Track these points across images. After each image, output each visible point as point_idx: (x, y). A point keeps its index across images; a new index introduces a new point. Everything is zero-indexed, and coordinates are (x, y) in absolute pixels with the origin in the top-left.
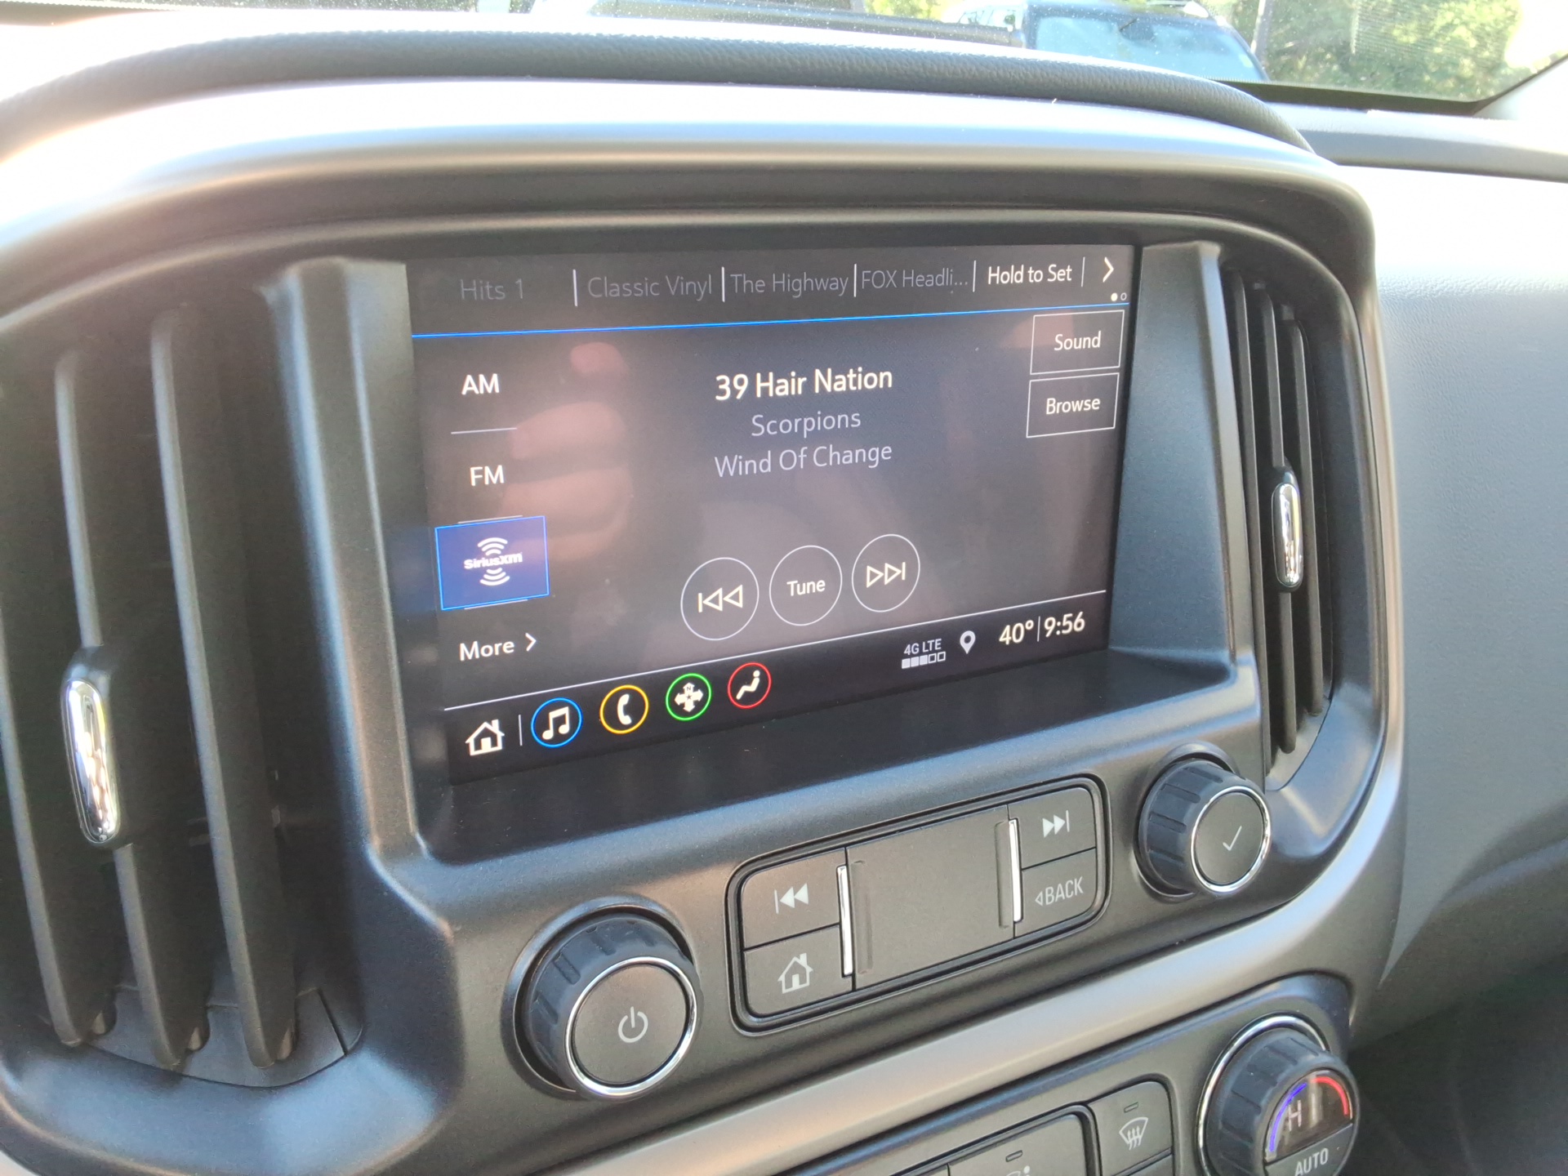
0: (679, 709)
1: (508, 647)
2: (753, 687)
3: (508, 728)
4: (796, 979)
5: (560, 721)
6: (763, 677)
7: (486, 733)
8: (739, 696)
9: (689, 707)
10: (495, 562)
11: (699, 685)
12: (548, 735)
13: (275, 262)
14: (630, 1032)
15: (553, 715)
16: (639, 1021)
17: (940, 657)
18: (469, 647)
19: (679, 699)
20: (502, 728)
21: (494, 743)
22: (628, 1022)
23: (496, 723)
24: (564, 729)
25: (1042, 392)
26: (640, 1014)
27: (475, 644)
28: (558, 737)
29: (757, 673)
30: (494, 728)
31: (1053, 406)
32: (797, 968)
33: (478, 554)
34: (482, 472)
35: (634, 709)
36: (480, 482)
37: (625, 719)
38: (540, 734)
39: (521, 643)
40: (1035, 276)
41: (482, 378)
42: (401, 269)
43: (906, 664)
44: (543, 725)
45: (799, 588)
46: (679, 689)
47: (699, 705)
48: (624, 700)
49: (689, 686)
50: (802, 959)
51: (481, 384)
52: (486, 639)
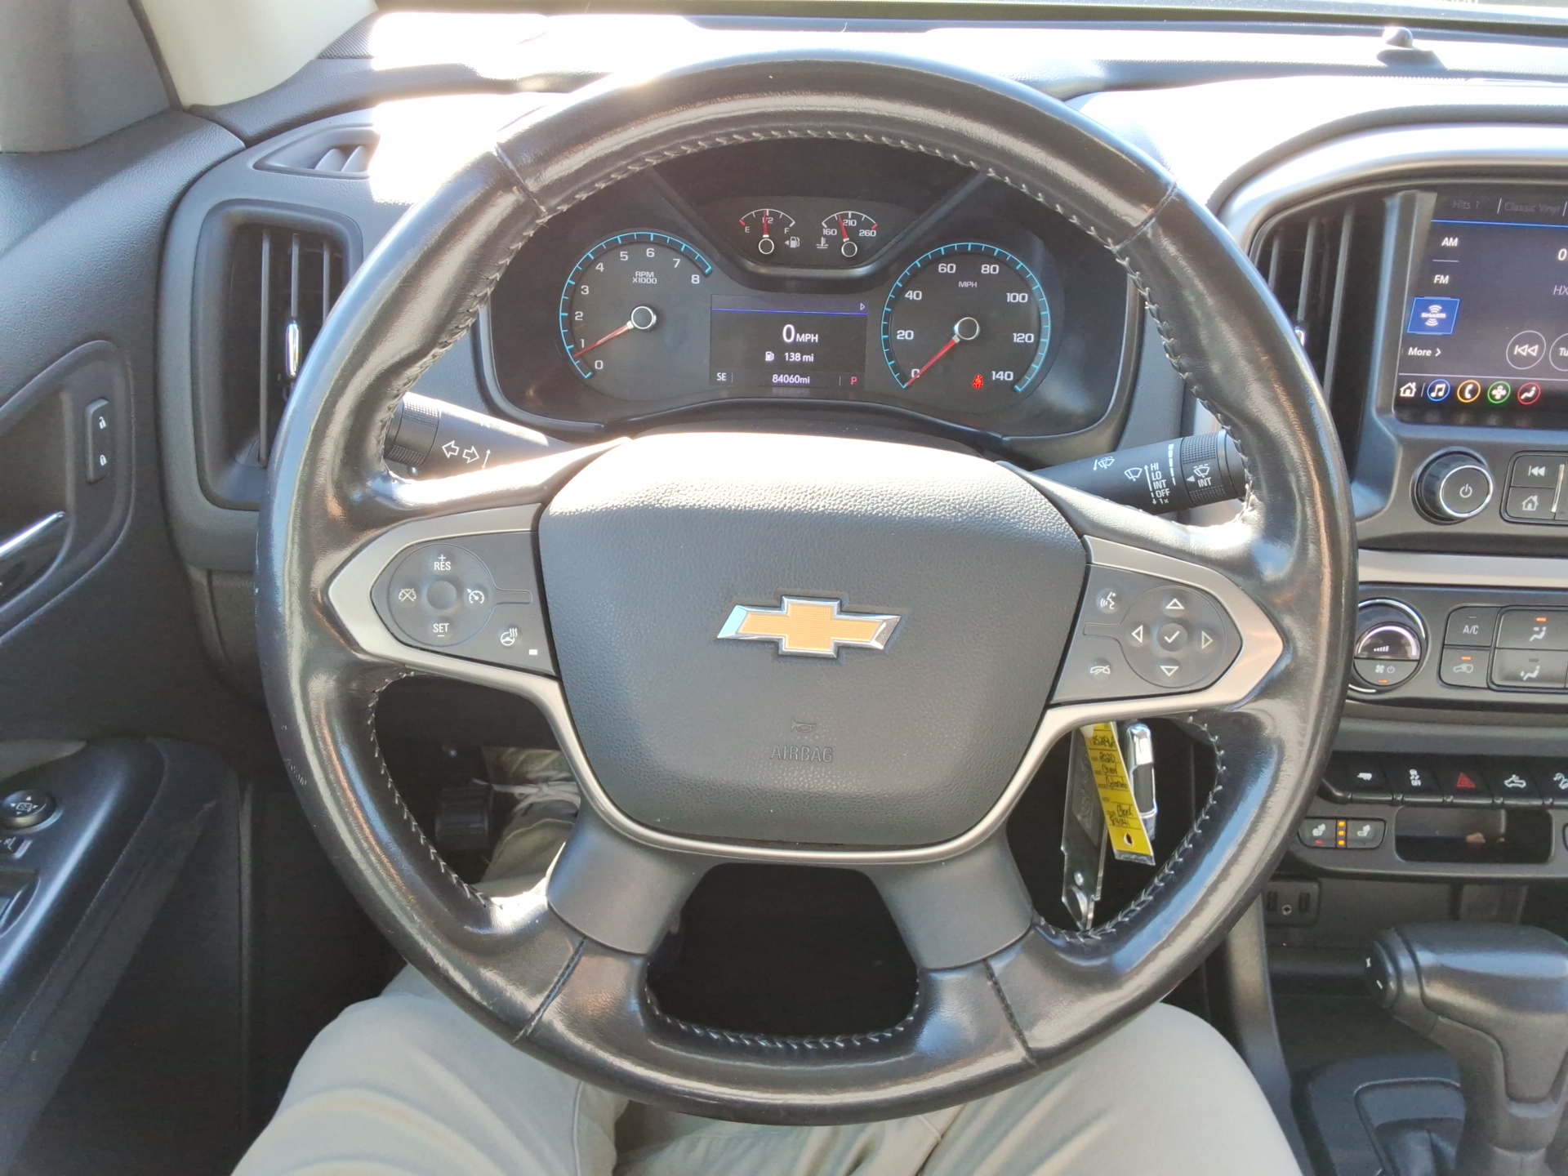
0: (1493, 397)
1: (1428, 353)
2: (1530, 395)
3: (1419, 389)
4: (1530, 505)
5: (1440, 390)
6: (1537, 392)
7: (1409, 388)
8: (1523, 397)
9: (1498, 397)
10: (1434, 316)
11: (1505, 388)
12: (1433, 394)
13: (1391, 192)
14: (1464, 493)
15: (1438, 386)
16: (1469, 491)
18: (1413, 349)
19: (1494, 392)
20: (1416, 387)
21: (1411, 393)
22: (1464, 490)
23: (1414, 384)
24: (1441, 394)
26: (1470, 488)
27: (1416, 349)
28: (1437, 397)
29: (1534, 388)
30: (1413, 385)
32: (1531, 502)
33: (1428, 311)
34: (1439, 278)
35: (1473, 392)
36: (1438, 281)
37: (1468, 396)
38: (1430, 392)
39: (1434, 352)
41: (1451, 239)
42: (1435, 193)
44: (1432, 390)
46: (1495, 388)
47: (1503, 397)
48: (1470, 387)
49: (1501, 387)
50: (1535, 498)
51: (1450, 242)
52: (1421, 348)
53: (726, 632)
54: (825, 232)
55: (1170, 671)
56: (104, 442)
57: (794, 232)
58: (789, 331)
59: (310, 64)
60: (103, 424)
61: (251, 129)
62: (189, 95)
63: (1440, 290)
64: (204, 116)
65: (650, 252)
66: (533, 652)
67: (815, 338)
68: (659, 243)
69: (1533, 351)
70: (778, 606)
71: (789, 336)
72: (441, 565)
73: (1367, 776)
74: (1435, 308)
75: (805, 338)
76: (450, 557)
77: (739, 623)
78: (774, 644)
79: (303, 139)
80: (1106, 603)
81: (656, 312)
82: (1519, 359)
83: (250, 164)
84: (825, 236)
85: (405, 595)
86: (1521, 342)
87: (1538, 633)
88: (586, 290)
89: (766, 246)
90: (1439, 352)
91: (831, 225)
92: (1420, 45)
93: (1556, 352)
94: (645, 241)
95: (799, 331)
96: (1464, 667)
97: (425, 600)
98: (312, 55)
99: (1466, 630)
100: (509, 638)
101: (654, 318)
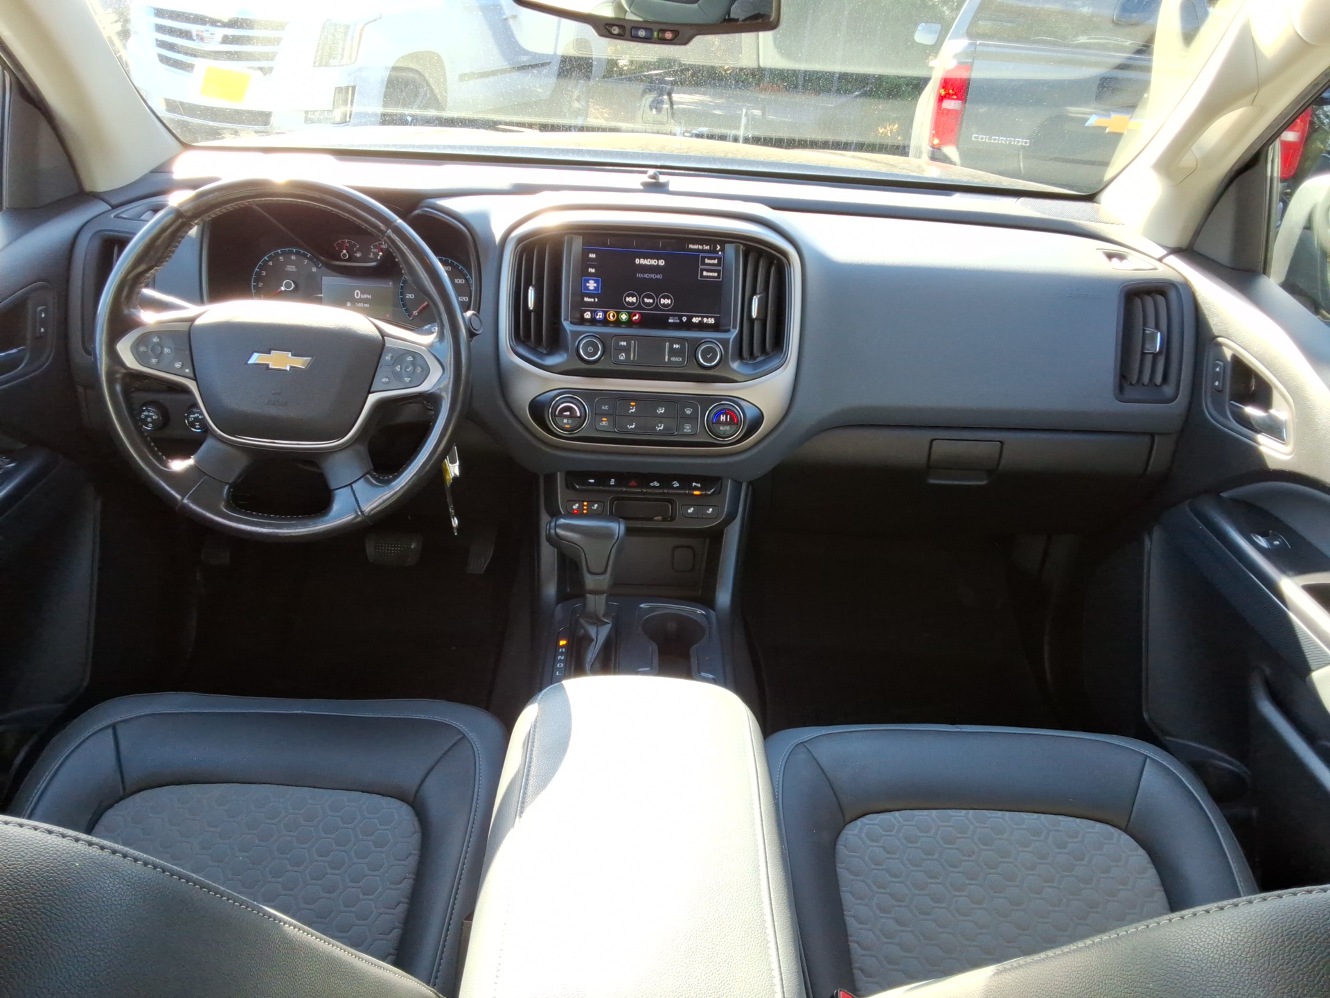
1: (592, 300)
2: (637, 318)
3: (591, 314)
4: (622, 357)
5: (600, 315)
6: (639, 317)
8: (633, 319)
10: (591, 285)
11: (626, 315)
12: (598, 317)
14: (590, 350)
15: (599, 313)
17: (678, 321)
18: (584, 298)
19: (621, 317)
21: (589, 316)
23: (589, 312)
25: (702, 270)
26: (592, 348)
27: (586, 298)
28: (600, 318)
29: (637, 315)
31: (705, 273)
32: (622, 355)
33: (588, 283)
34: (591, 270)
35: (614, 316)
37: (612, 318)
40: (700, 247)
41: (593, 254)
42: (581, 237)
43: (670, 321)
44: (597, 315)
45: (647, 300)
47: (625, 319)
48: (612, 314)
49: (624, 314)
50: (624, 354)
51: (592, 256)
52: (590, 297)
53: (251, 361)
54: (373, 250)
55: (407, 380)
56: (43, 323)
57: (358, 250)
58: (357, 293)
59: (146, 175)
60: (43, 315)
61: (114, 202)
62: (88, 187)
63: (591, 275)
64: (95, 196)
65: (293, 257)
66: (187, 371)
67: (370, 297)
68: (297, 253)
69: (634, 300)
70: (269, 353)
71: (357, 296)
72: (155, 340)
73: (592, 481)
74: (591, 282)
75: (365, 296)
76: (159, 337)
77: (255, 358)
78: (268, 365)
79: (135, 207)
80: (388, 358)
81: (294, 283)
82: (629, 303)
83: (112, 216)
84: (373, 252)
85: (142, 349)
86: (629, 296)
87: (632, 409)
88: (264, 273)
89: (344, 255)
90: (596, 300)
91: (375, 247)
92: (662, 179)
93: (643, 300)
94: (291, 253)
95: (362, 293)
96: (604, 423)
97: (150, 351)
98: (146, 171)
99: (603, 408)
100: (178, 365)
101: (293, 286)
